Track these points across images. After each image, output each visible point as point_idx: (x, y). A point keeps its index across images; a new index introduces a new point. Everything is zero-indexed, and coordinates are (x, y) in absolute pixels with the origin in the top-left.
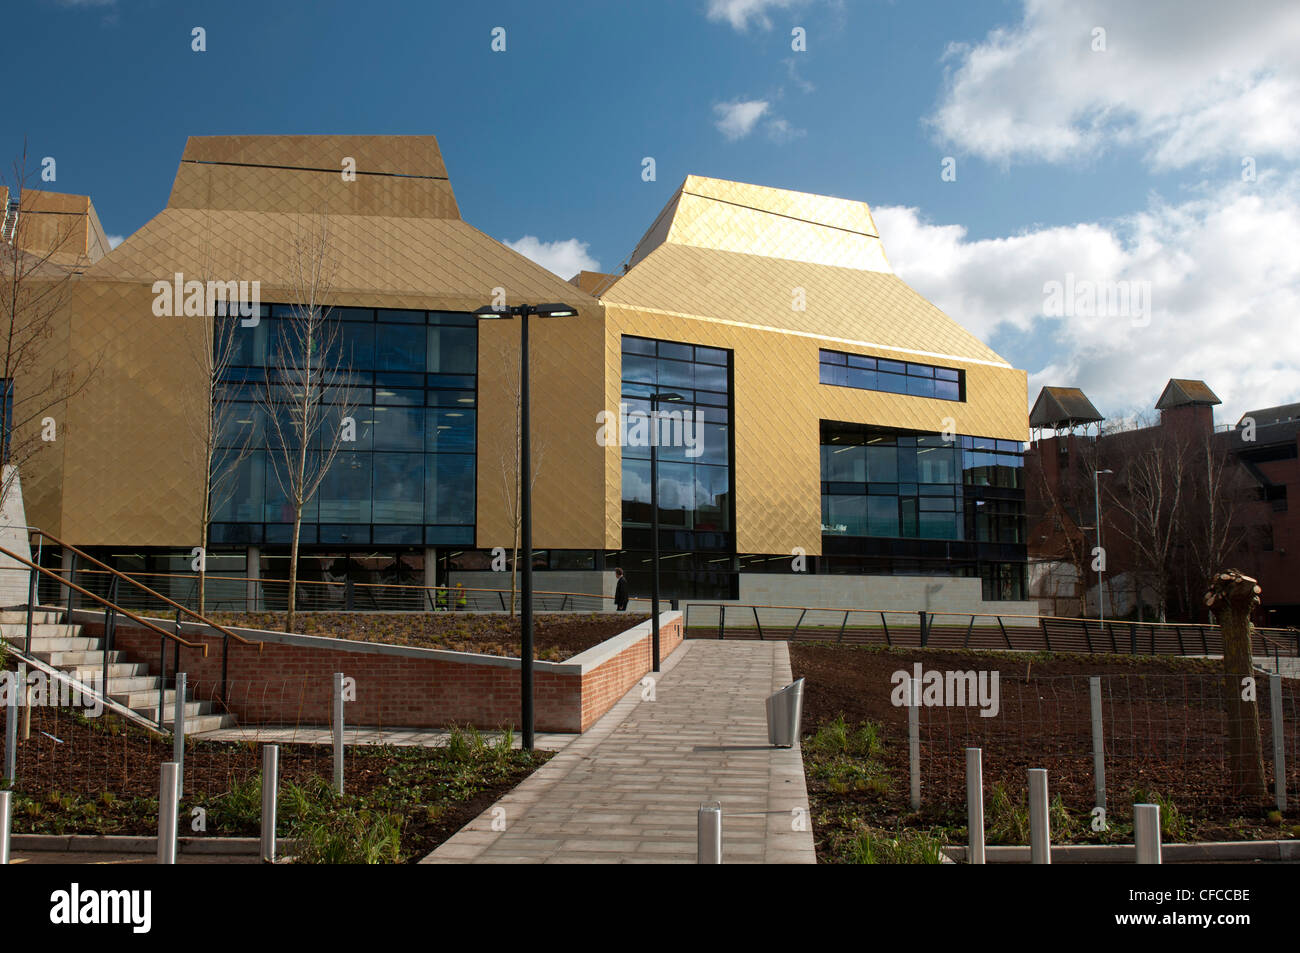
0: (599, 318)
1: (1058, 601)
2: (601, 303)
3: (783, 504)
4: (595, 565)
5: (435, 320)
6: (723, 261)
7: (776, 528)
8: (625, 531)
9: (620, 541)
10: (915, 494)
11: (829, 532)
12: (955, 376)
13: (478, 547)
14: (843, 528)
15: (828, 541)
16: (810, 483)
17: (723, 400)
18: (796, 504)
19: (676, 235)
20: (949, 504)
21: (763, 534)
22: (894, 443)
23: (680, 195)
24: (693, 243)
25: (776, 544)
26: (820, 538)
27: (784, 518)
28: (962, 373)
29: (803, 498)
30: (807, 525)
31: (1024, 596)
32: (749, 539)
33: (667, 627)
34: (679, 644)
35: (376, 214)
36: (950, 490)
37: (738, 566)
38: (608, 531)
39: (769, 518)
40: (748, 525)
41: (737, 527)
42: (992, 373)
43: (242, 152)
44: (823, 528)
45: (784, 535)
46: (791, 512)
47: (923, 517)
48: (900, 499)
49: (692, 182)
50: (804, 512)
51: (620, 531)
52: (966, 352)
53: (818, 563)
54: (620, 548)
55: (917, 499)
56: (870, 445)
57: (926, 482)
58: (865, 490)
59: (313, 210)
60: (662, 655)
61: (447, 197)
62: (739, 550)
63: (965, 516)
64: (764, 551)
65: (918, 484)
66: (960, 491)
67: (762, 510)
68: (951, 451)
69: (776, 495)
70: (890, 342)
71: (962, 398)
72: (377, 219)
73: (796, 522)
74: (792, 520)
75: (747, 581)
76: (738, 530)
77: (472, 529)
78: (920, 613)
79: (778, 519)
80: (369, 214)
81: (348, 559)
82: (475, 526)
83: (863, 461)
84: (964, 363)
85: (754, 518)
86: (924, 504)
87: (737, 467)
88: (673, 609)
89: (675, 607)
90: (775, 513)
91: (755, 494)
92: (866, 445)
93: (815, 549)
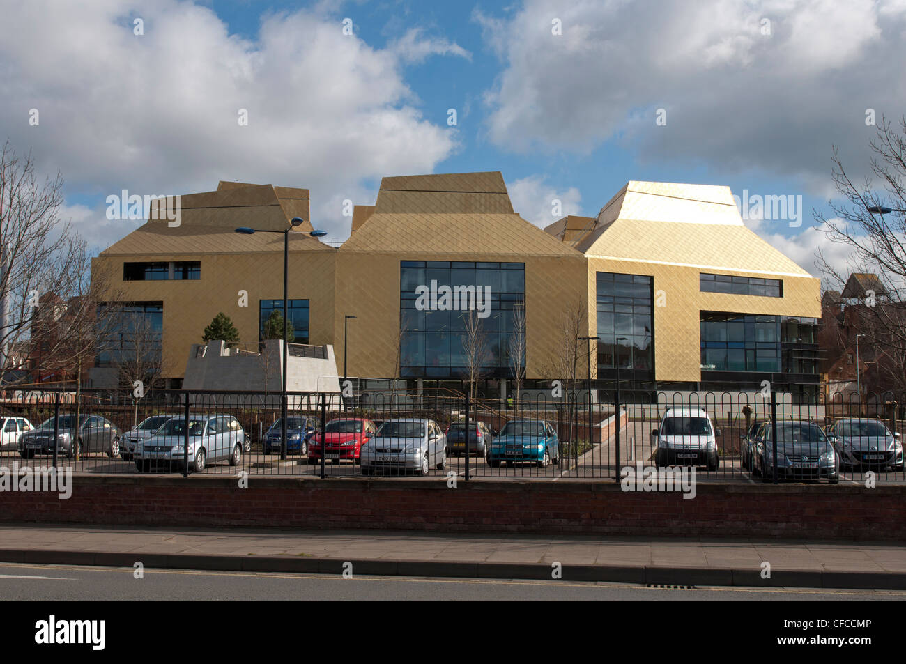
0: (584, 264)
2: (586, 256)
3: (680, 355)
5: (504, 266)
6: (648, 227)
7: (676, 368)
8: (599, 370)
9: (597, 375)
10: (754, 348)
11: (705, 369)
12: (777, 284)
13: (527, 378)
14: (713, 367)
15: (704, 374)
16: (695, 343)
18: (688, 355)
19: (624, 214)
20: (773, 353)
21: (670, 371)
22: (742, 320)
23: (625, 192)
24: (632, 218)
25: (676, 376)
26: (700, 371)
27: (681, 362)
28: (781, 282)
29: (691, 351)
30: (693, 365)
32: (662, 373)
35: (473, 212)
36: (774, 346)
37: (656, 387)
38: (591, 370)
39: (673, 362)
40: (661, 366)
41: (656, 367)
42: (800, 281)
43: (407, 184)
44: (702, 366)
45: (680, 371)
46: (684, 359)
47: (759, 360)
48: (746, 350)
49: (632, 185)
50: (691, 359)
51: (597, 370)
52: (784, 269)
53: (699, 386)
54: (597, 378)
55: (755, 350)
57: (760, 341)
58: (727, 346)
59: (442, 212)
62: (657, 379)
63: (782, 359)
64: (670, 379)
65: (756, 343)
66: (780, 346)
67: (669, 359)
68: (774, 324)
69: (676, 350)
70: (740, 266)
71: (781, 295)
72: (473, 215)
73: (687, 364)
74: (684, 363)
75: (661, 397)
76: (656, 369)
77: (524, 369)
79: (677, 363)
80: (470, 213)
83: (725, 329)
84: (783, 276)
86: (759, 353)
87: (655, 336)
90: (676, 360)
91: (665, 350)
92: (727, 321)
93: (697, 378)
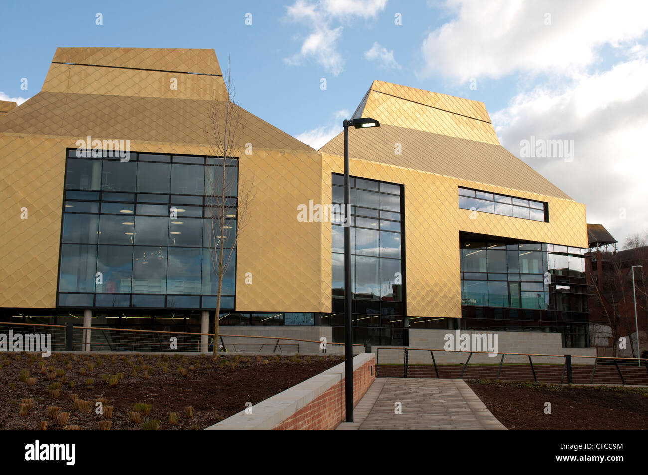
0: (317, 162)
1: (599, 348)
2: (319, 152)
3: (436, 285)
4: (314, 323)
5: (210, 161)
7: (432, 300)
8: (333, 300)
9: (331, 306)
10: (519, 280)
11: (465, 303)
12: (542, 207)
13: (237, 310)
14: (474, 301)
15: (465, 309)
16: (453, 272)
17: (399, 217)
18: (445, 285)
20: (540, 287)
21: (424, 304)
22: (505, 248)
25: (432, 310)
26: (460, 306)
27: (437, 294)
28: (546, 205)
30: (452, 298)
31: (588, 345)
32: (415, 307)
33: (361, 368)
34: (372, 383)
36: (540, 278)
37: (408, 325)
38: (323, 300)
39: (427, 293)
40: (414, 298)
41: (407, 299)
42: (564, 205)
43: (91, 57)
45: (437, 304)
46: (441, 290)
47: (524, 295)
48: (509, 283)
49: (377, 84)
50: (450, 290)
51: (331, 300)
52: (548, 192)
54: (331, 311)
55: (520, 282)
56: (489, 249)
57: (524, 272)
58: (487, 277)
60: (356, 397)
61: (221, 87)
62: (409, 314)
63: (550, 295)
64: (425, 314)
65: (520, 274)
66: (546, 279)
67: (423, 288)
68: (541, 253)
69: (431, 278)
70: (501, 184)
71: (547, 220)
73: (445, 296)
74: (442, 295)
75: (413, 334)
76: (408, 301)
77: (233, 298)
78: (565, 356)
79: (433, 294)
81: (152, 319)
82: (235, 296)
83: (485, 259)
84: (548, 199)
85: (418, 293)
86: (525, 286)
87: (407, 260)
88: (366, 352)
89: (368, 351)
90: (432, 290)
91: (419, 277)
92: (487, 249)
93: (457, 314)
